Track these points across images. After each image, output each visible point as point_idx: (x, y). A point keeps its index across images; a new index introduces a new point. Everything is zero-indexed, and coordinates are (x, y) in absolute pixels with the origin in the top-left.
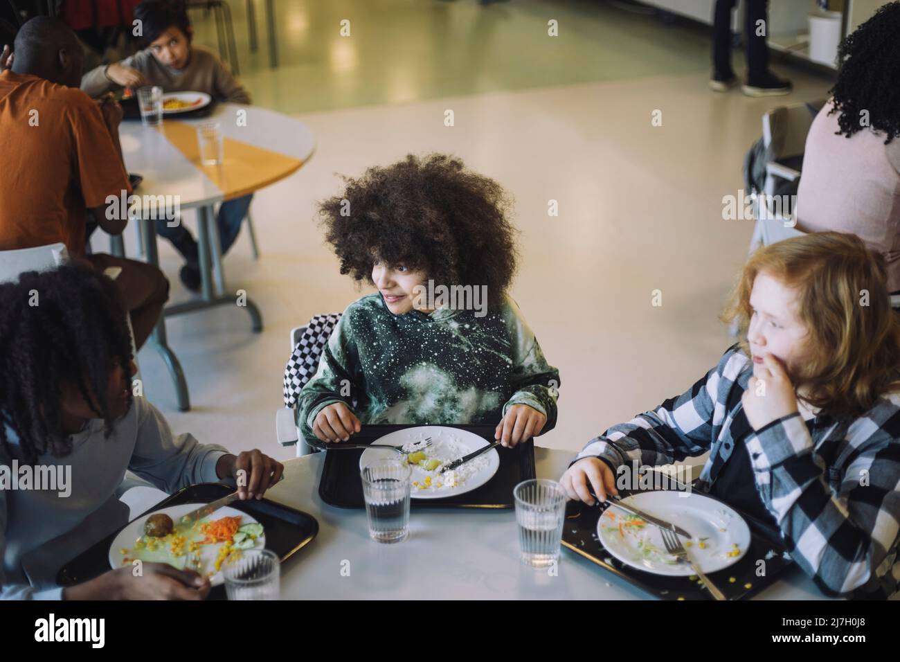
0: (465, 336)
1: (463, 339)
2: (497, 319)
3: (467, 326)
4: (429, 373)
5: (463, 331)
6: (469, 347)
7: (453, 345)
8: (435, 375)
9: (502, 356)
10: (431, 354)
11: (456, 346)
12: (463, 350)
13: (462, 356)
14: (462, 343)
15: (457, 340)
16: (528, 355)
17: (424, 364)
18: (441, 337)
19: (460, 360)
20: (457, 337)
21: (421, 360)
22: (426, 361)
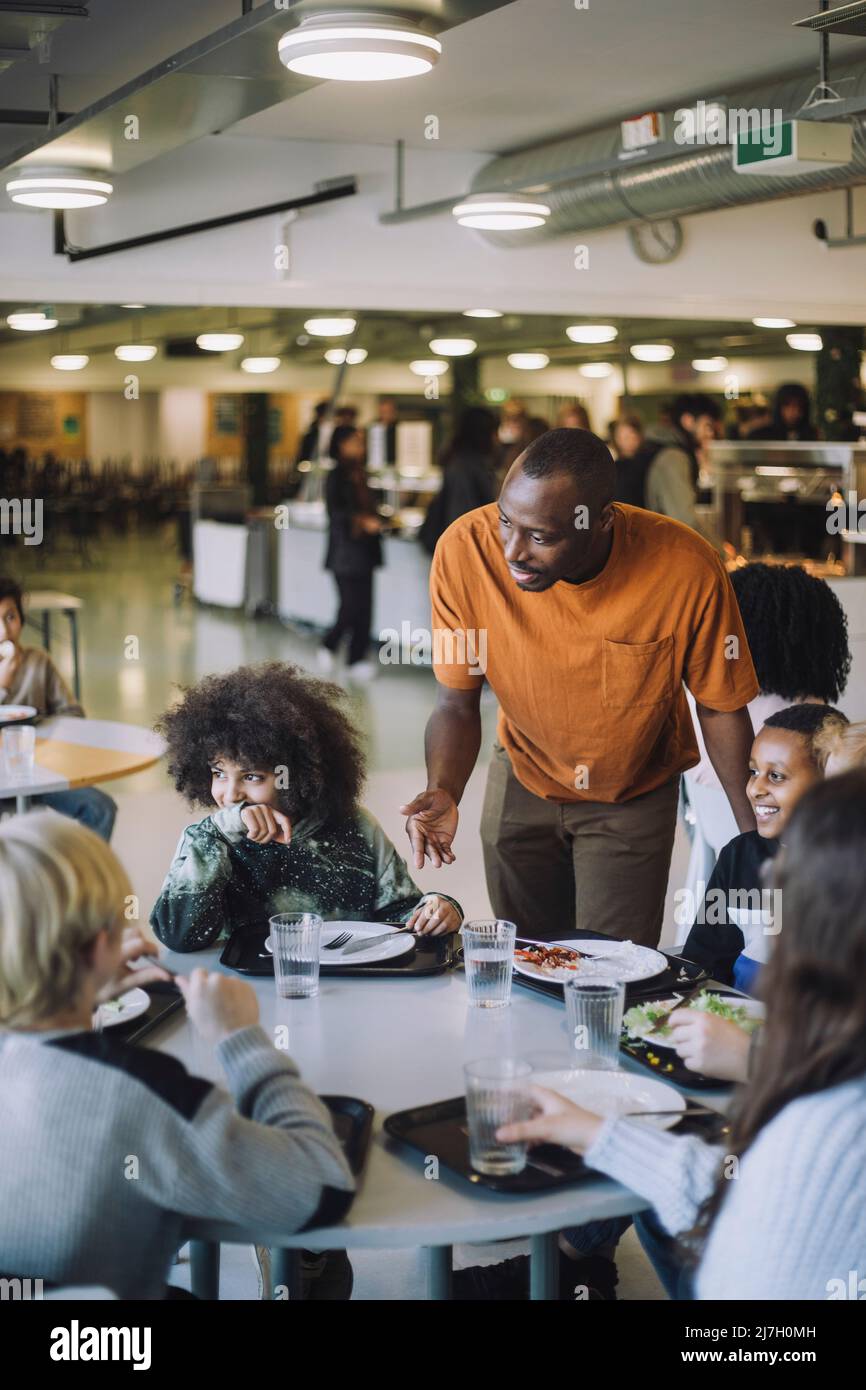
0: (324, 854)
1: (322, 857)
2: (355, 834)
3: (326, 844)
4: (290, 898)
5: (322, 849)
6: (330, 866)
7: (314, 866)
8: (298, 899)
9: (366, 873)
10: (291, 878)
11: (317, 866)
12: (325, 870)
13: (324, 876)
14: (323, 862)
15: (318, 860)
16: (387, 869)
17: (285, 888)
18: (300, 858)
19: (323, 882)
20: (317, 856)
21: (282, 885)
22: (286, 885)
